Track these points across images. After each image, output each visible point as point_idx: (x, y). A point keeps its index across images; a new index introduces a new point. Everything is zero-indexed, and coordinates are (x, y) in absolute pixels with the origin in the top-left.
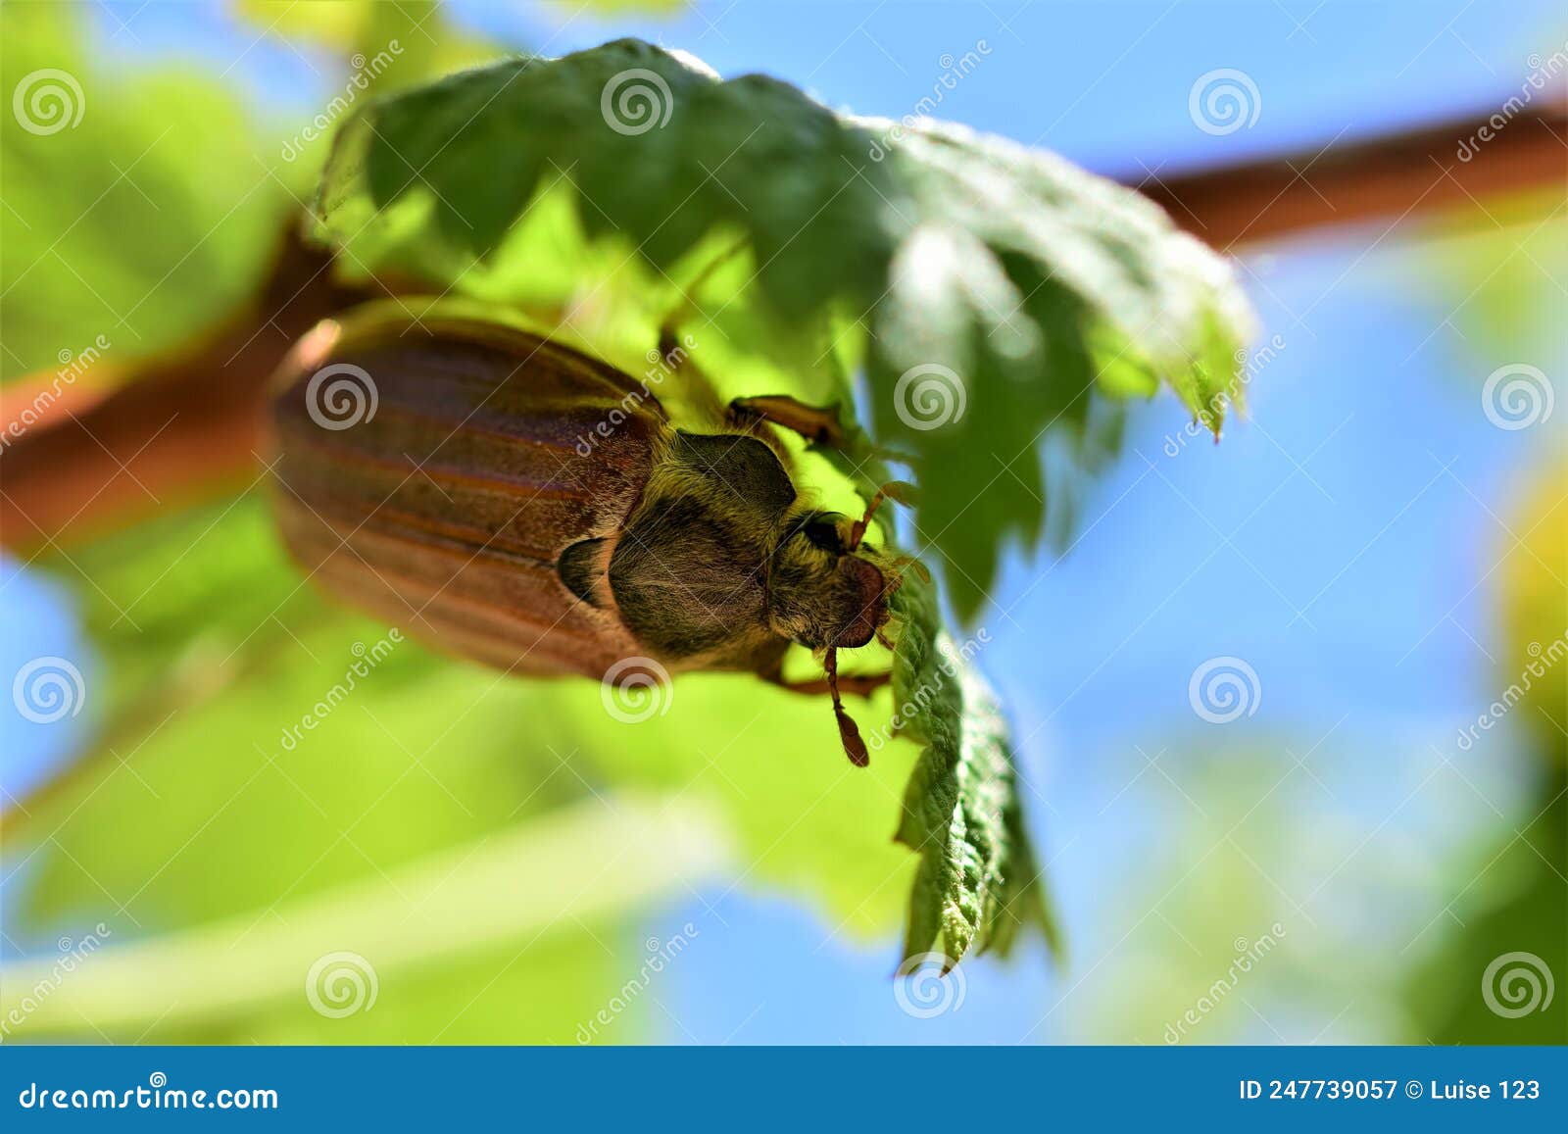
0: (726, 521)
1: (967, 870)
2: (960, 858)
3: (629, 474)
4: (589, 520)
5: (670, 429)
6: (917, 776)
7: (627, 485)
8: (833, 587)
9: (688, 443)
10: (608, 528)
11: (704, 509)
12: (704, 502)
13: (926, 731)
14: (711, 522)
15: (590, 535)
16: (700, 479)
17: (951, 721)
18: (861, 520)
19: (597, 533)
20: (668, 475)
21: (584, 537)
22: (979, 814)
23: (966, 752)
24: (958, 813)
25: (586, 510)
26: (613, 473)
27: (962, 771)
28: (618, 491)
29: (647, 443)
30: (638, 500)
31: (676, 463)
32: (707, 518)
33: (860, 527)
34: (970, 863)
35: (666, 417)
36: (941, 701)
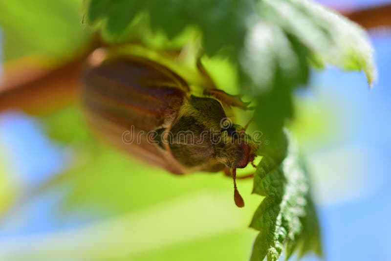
0: (202, 125)
1: (280, 236)
2: (278, 232)
3: (175, 109)
4: (162, 122)
5: (189, 95)
6: (261, 206)
7: (174, 112)
8: (234, 149)
9: (194, 99)
10: (168, 125)
11: (196, 121)
12: (196, 118)
13: (267, 192)
14: (198, 125)
15: (163, 127)
16: (196, 111)
17: (279, 188)
18: (244, 127)
19: (164, 126)
20: (186, 109)
21: (160, 127)
22: (288, 218)
23: (286, 197)
24: (279, 218)
25: (162, 118)
26: (171, 108)
27: (283, 204)
28: (171, 114)
29: (182, 99)
30: (177, 116)
31: (189, 105)
32: (197, 123)
33: (244, 129)
34: (281, 233)
35: (189, 90)
36: (276, 181)
